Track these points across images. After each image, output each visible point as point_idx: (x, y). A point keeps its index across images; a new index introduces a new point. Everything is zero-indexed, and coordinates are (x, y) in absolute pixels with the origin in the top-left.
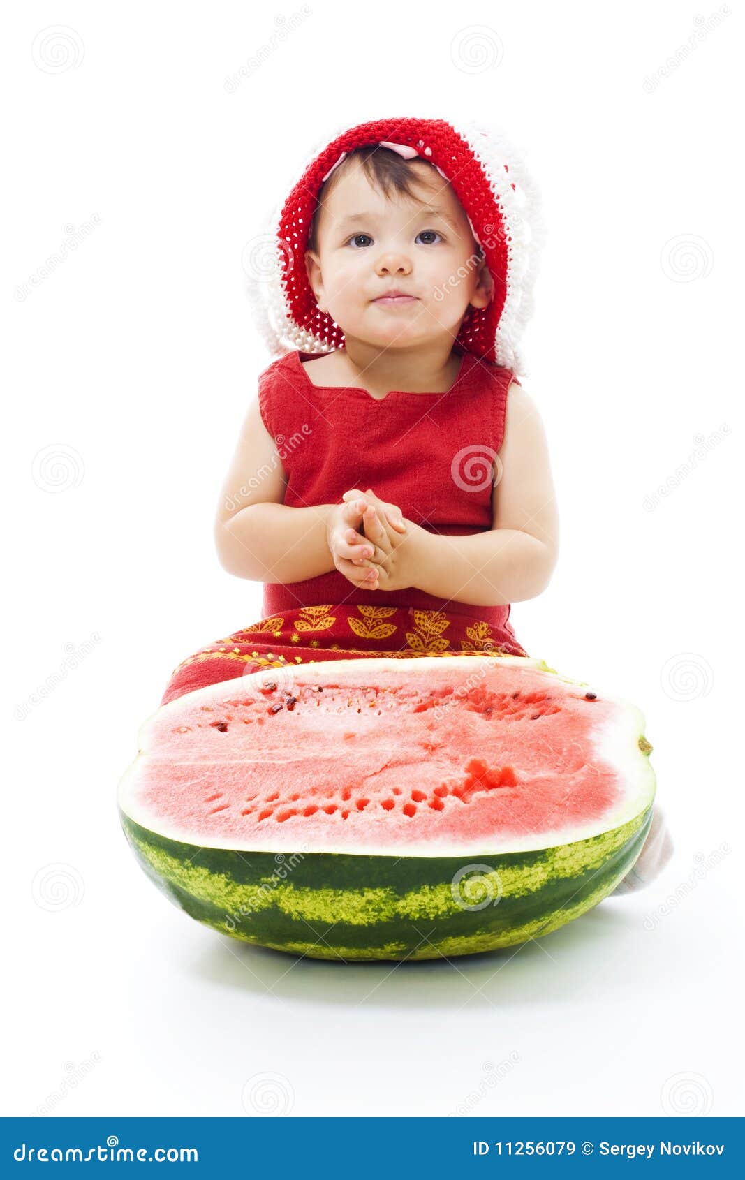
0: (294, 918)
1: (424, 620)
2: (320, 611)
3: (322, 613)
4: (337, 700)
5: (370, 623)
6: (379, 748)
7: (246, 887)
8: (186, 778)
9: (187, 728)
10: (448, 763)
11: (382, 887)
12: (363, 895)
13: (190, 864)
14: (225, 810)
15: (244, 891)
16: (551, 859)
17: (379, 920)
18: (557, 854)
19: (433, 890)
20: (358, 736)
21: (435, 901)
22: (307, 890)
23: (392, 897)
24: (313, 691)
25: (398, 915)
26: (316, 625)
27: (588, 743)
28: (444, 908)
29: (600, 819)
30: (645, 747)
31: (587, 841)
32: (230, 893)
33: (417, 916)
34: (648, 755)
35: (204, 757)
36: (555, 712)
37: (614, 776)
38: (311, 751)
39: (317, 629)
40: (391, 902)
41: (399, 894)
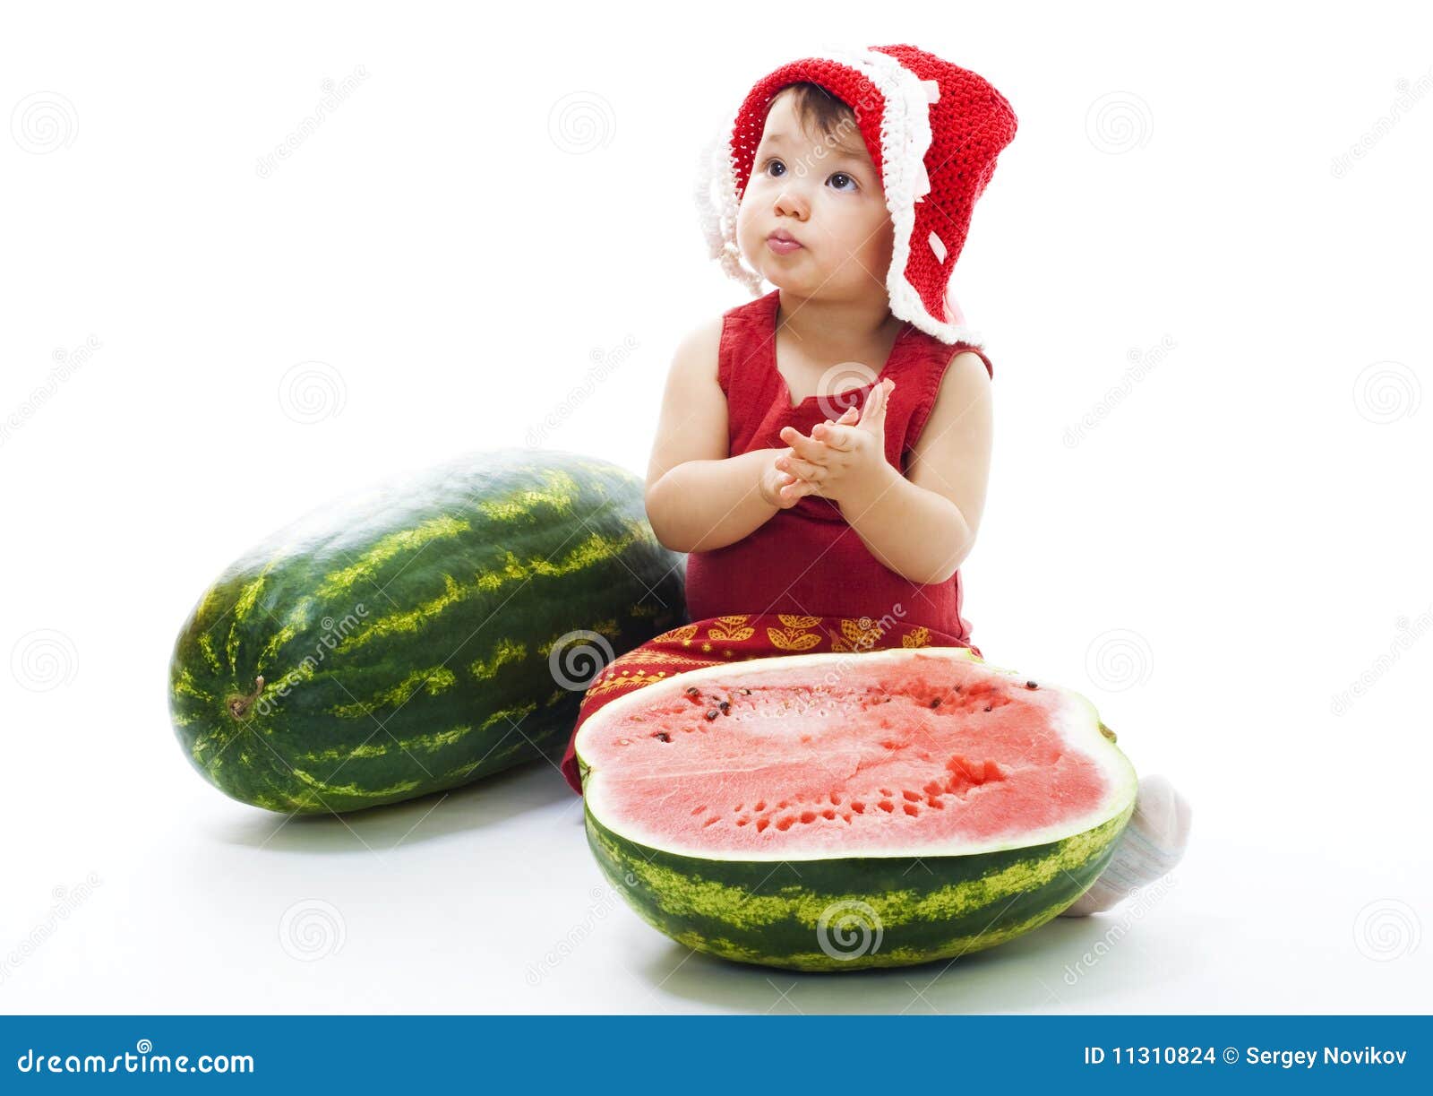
0: (809, 927)
1: (852, 629)
2: (737, 621)
3: (739, 623)
4: (771, 701)
5: (792, 633)
6: (843, 750)
7: (763, 898)
8: (660, 792)
9: (629, 740)
10: (920, 761)
11: (905, 889)
12: (885, 899)
13: (700, 880)
14: (718, 822)
15: (761, 903)
16: (1062, 851)
17: (897, 923)
18: (1068, 846)
19: (954, 889)
20: (813, 739)
21: (955, 900)
22: (829, 897)
23: (914, 899)
24: (743, 695)
25: (917, 917)
26: (732, 635)
27: (1053, 734)
28: (962, 907)
29: (1097, 808)
30: (1108, 734)
31: (1093, 831)
32: (745, 906)
33: (935, 916)
34: (1115, 742)
35: (665, 770)
36: (1005, 704)
37: (1093, 764)
38: (774, 758)
39: (734, 639)
40: (912, 904)
41: (921, 896)
